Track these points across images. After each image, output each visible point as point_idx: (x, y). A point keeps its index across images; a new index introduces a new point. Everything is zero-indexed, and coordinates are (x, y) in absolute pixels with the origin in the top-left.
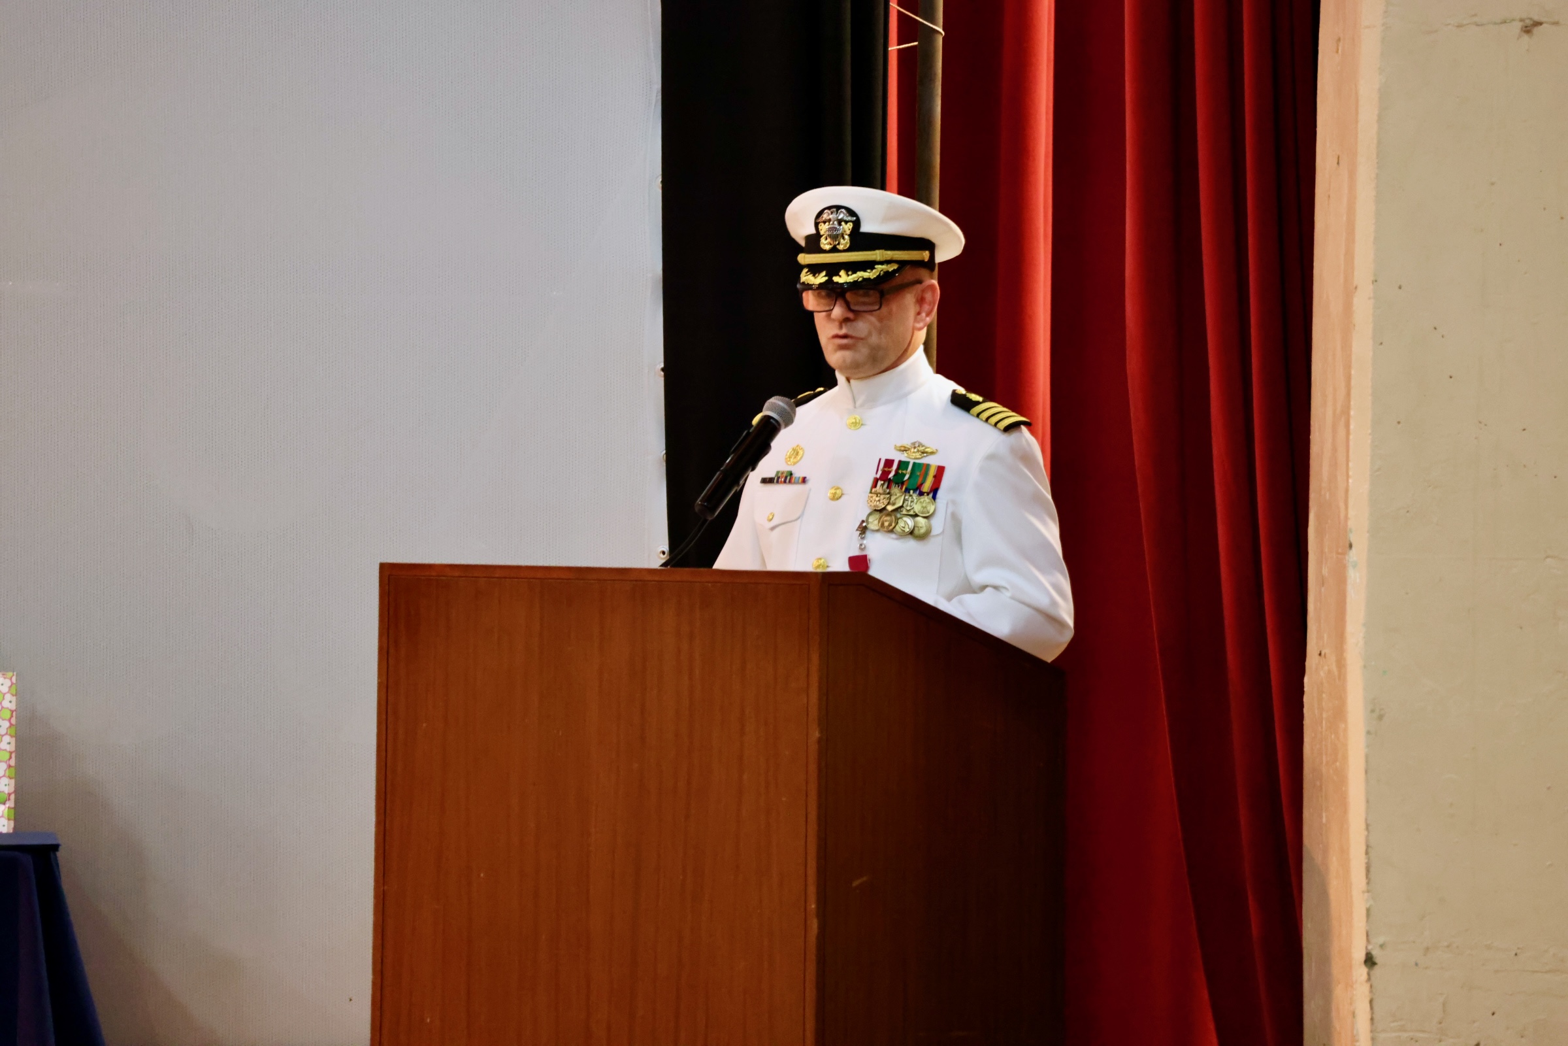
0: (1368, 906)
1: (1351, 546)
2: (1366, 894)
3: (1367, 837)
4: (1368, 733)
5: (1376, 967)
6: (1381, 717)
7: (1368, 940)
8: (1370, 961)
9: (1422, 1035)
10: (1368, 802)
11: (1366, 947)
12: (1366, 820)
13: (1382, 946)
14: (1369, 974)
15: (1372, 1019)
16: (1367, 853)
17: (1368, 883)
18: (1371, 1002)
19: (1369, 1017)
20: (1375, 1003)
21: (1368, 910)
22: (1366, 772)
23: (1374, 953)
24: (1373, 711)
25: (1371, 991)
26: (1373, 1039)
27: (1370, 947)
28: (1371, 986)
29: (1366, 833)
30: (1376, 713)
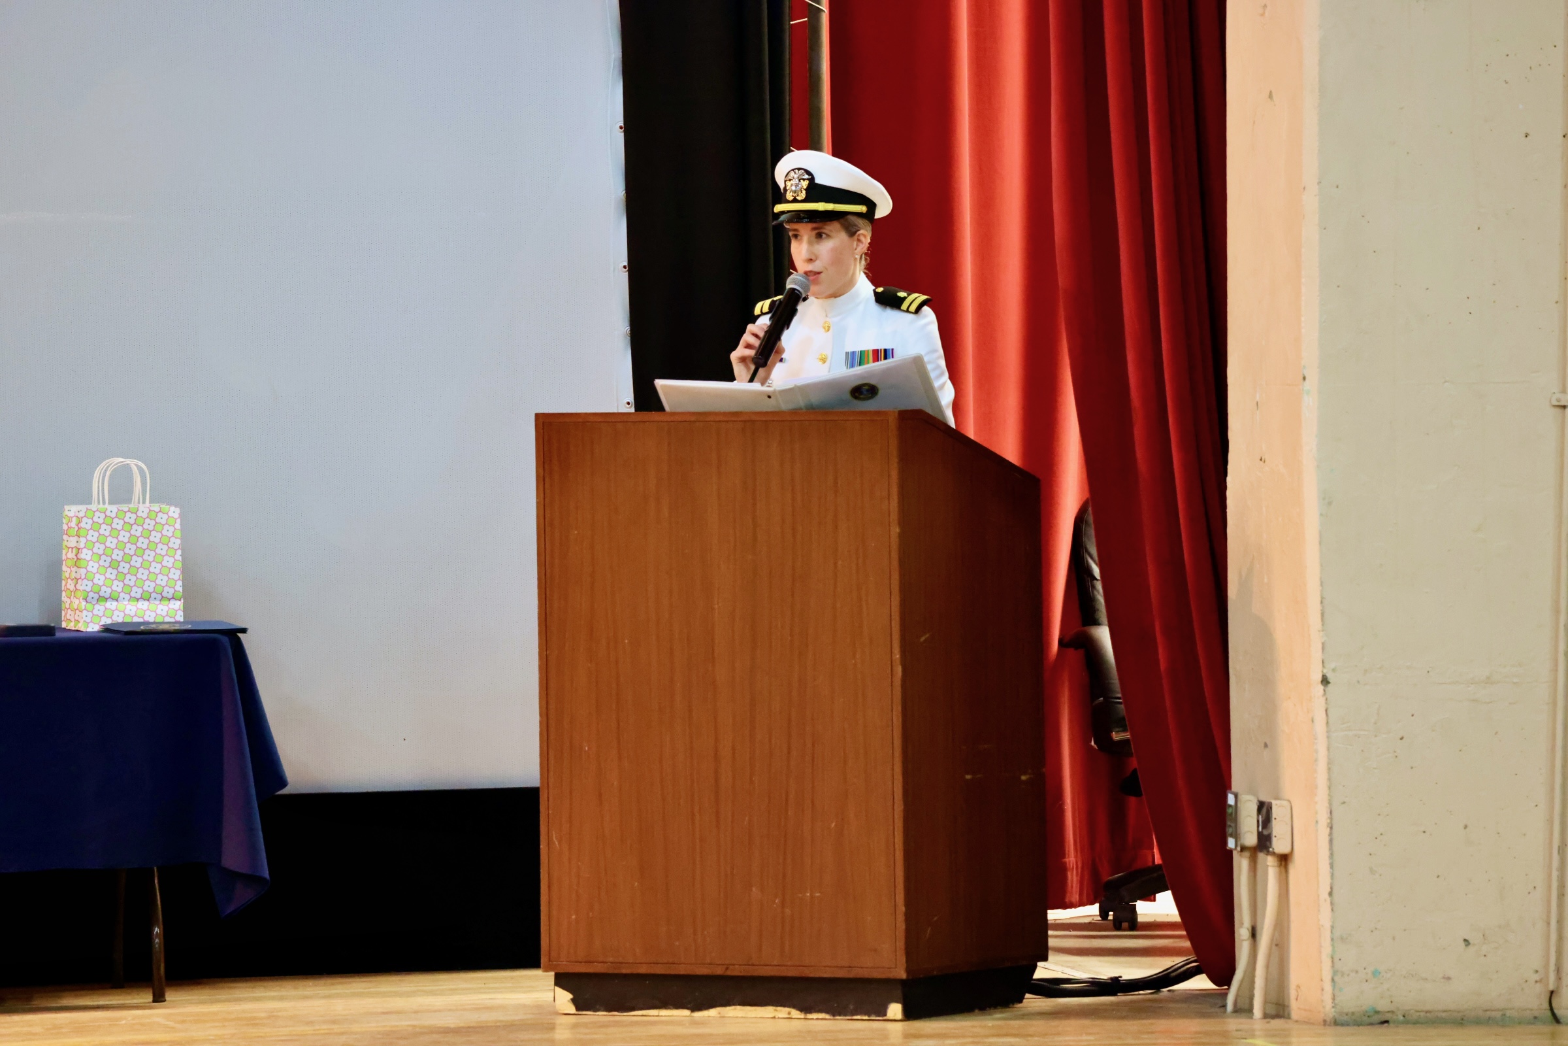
0: (1323, 641)
1: (1304, 378)
2: (1322, 633)
3: (1322, 591)
4: (1321, 515)
5: (1330, 685)
6: (1330, 503)
7: (1323, 666)
8: (1325, 681)
9: (1362, 733)
10: (1321, 566)
11: (1322, 672)
12: (1321, 579)
13: (1334, 670)
14: (1324, 690)
15: (1327, 723)
16: (1322, 602)
17: (1323, 625)
18: (1326, 711)
19: (1325, 721)
20: (1328, 712)
21: (1323, 644)
22: (1320, 544)
23: (1327, 675)
24: (1324, 499)
25: (1326, 703)
26: (1328, 737)
27: (1325, 671)
28: (1326, 699)
29: (1321, 588)
30: (1327, 500)
